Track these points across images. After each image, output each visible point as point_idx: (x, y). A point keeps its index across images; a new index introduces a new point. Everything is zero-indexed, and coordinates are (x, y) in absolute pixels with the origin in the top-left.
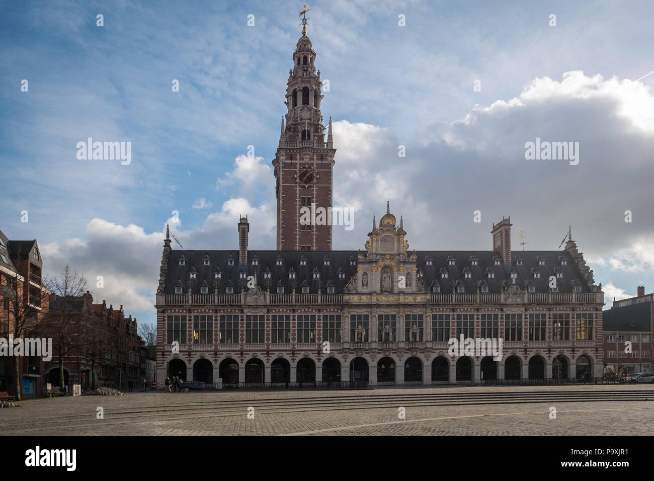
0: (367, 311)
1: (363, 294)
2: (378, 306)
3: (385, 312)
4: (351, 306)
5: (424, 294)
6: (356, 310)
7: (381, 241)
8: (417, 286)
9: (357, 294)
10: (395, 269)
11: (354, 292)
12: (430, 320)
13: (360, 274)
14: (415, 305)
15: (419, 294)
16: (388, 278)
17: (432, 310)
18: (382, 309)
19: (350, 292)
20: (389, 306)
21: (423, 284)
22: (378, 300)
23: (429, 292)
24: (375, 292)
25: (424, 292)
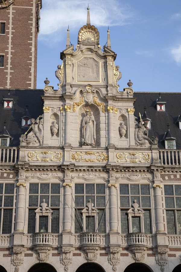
0: (56, 177)
1: (50, 148)
2: (74, 168)
3: (85, 179)
4: (30, 168)
5: (147, 149)
6: (38, 174)
7: (79, 66)
8: (137, 137)
9: (41, 147)
10: (100, 108)
11: (37, 145)
12: (160, 193)
13: (48, 115)
14: (133, 167)
15: (140, 149)
16: (91, 123)
17: (163, 177)
18: (81, 174)
19: (31, 145)
20: (91, 169)
21: (146, 134)
22: (74, 158)
23: (156, 146)
24: (70, 145)
25: (148, 145)
